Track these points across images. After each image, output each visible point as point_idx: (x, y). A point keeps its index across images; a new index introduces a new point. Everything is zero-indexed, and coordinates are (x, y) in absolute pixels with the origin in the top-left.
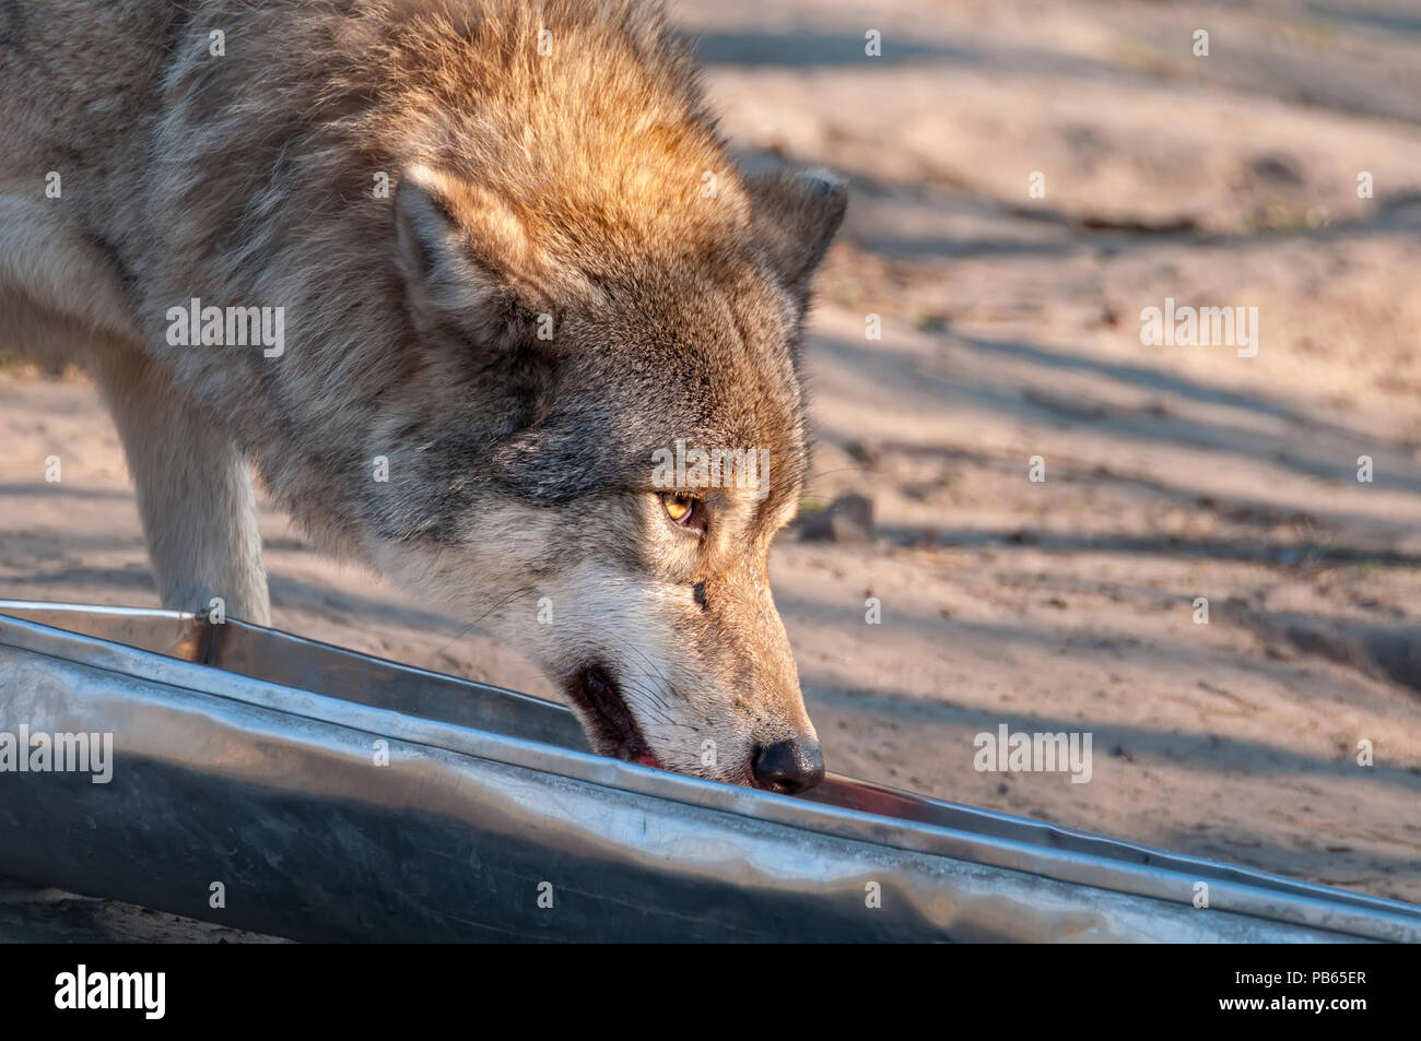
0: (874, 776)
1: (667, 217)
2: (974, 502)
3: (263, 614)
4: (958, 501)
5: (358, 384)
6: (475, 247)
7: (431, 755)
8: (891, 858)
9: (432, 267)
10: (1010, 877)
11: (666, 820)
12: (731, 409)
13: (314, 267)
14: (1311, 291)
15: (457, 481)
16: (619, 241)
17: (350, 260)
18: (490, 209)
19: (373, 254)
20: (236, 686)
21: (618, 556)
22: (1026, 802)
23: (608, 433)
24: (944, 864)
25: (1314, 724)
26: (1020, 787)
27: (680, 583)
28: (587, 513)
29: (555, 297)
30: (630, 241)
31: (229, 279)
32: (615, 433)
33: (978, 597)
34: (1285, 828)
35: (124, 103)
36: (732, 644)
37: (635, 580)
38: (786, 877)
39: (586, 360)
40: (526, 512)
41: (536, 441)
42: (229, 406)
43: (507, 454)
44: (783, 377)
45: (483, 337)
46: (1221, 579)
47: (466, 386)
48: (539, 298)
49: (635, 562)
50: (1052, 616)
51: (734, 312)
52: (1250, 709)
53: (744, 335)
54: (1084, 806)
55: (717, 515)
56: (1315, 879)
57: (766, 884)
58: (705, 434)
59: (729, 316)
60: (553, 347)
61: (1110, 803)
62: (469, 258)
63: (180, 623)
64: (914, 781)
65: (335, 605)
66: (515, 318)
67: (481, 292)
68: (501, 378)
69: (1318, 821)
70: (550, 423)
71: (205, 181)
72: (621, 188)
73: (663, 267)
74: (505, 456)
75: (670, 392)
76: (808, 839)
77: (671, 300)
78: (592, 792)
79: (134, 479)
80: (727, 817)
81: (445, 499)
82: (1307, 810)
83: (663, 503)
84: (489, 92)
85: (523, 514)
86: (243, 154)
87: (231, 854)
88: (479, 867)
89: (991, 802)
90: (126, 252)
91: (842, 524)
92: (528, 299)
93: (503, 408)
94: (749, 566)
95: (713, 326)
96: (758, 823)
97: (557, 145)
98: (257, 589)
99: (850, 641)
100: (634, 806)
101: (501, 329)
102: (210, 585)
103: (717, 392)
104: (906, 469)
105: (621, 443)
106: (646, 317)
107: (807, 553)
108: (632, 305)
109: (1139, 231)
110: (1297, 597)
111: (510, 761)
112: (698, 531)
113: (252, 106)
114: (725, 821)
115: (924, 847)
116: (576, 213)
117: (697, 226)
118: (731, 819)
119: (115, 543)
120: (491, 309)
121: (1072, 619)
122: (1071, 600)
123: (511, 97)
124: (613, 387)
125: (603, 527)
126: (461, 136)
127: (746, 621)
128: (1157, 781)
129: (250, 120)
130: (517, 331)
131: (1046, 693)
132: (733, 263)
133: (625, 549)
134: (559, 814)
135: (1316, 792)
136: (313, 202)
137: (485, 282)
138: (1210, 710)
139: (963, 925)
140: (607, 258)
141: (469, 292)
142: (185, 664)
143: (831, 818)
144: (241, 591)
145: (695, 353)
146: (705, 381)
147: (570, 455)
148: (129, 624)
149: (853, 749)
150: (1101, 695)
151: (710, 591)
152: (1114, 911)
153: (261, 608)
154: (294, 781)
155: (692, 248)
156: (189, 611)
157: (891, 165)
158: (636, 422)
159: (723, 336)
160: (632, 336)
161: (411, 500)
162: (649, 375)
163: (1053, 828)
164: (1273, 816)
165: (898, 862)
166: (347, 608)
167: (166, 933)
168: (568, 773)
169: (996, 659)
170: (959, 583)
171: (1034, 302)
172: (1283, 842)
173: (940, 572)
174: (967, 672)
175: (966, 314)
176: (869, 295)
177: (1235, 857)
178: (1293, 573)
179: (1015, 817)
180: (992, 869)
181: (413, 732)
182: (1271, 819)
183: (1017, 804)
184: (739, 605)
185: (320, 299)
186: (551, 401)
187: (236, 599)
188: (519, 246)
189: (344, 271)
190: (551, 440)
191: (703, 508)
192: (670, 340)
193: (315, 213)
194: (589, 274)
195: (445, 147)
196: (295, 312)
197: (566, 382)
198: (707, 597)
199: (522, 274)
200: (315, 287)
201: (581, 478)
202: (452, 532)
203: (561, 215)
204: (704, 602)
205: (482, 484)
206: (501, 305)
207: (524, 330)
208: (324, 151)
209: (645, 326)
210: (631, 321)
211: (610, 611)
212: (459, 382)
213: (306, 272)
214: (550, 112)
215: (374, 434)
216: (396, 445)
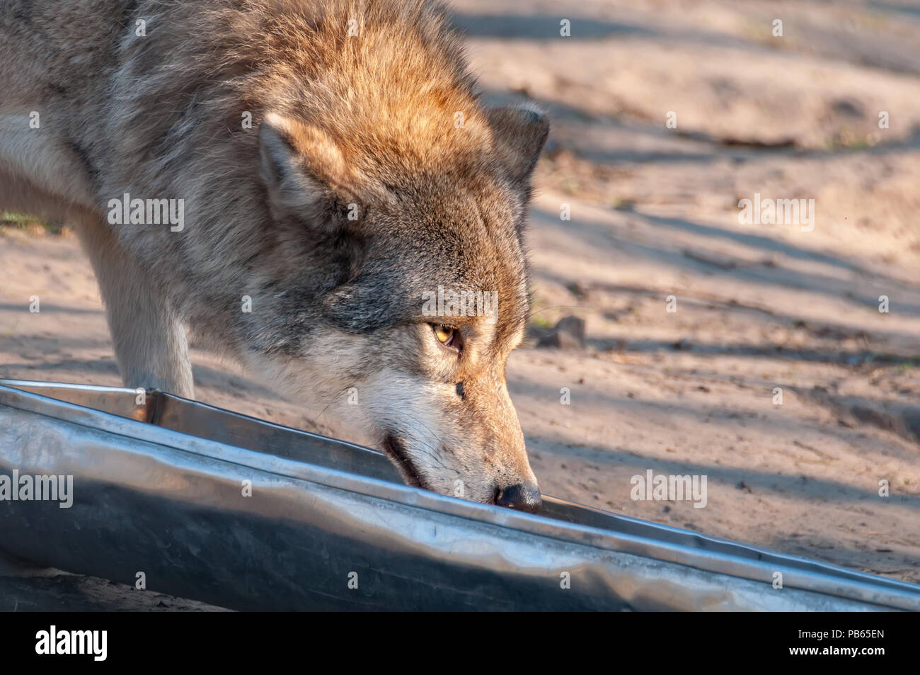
0: (584, 500)
1: (438, 148)
2: (650, 322)
3: (189, 391)
4: (639, 321)
5: (236, 251)
6: (309, 166)
7: (298, 484)
8: (595, 554)
9: (282, 179)
10: (672, 568)
11: (449, 528)
12: (478, 271)
13: (211, 173)
14: (869, 187)
15: (301, 316)
16: (406, 164)
17: (232, 171)
18: (320, 141)
19: (246, 167)
20: (171, 438)
21: (407, 366)
22: (682, 518)
23: (398, 286)
24: (629, 559)
25: (868, 469)
26: (678, 509)
27: (447, 382)
28: (386, 337)
29: (362, 198)
30: (413, 164)
31: (157, 176)
32: (403, 286)
33: (651, 383)
34: (850, 536)
35: (93, 59)
36: (481, 421)
37: (418, 381)
38: (526, 566)
39: (384, 240)
40: (345, 337)
41: (351, 291)
42: (154, 258)
43: (333, 300)
44: (513, 250)
45: (316, 224)
46: (808, 374)
47: (306, 256)
48: (352, 198)
49: (417, 370)
50: (700, 397)
51: (480, 209)
52: (827, 459)
53: (486, 223)
54: (720, 521)
55: (468, 340)
56: (869, 570)
57: (513, 570)
58: (461, 287)
59: (477, 212)
60: (362, 230)
61: (736, 519)
62: (305, 173)
63: (135, 397)
64: (609, 503)
65: (235, 386)
66: (336, 211)
67: (313, 195)
68: (329, 251)
69: (870, 532)
70: (359, 280)
71: (144, 112)
72: (409, 128)
73: (434, 180)
74: (331, 300)
75: (437, 260)
76: (540, 542)
77: (439, 202)
78: (401, 509)
79: (105, 303)
80: (487, 527)
81: (293, 327)
82: (863, 525)
83: (434, 330)
84: (327, 66)
85: (343, 339)
86: (167, 97)
87: (167, 547)
88: (328, 557)
89: (659, 518)
90: (92, 155)
91: (564, 336)
92: (344, 199)
93: (331, 270)
94: (491, 371)
95: (467, 218)
96: (508, 531)
97: (369, 101)
98: (186, 374)
99: (569, 412)
100: (428, 519)
101: (327, 219)
102: (155, 372)
103: (468, 260)
104: (606, 300)
105: (406, 292)
106: (422, 213)
107: (543, 355)
108: (413, 205)
109: (759, 147)
110: (858, 386)
111: (349, 488)
112: (457, 351)
113: (175, 66)
114: (487, 529)
115: (616, 547)
116: (379, 144)
117: (457, 154)
118: (491, 528)
119: (94, 344)
120: (319, 207)
121: (712, 399)
122: (712, 387)
123: (341, 69)
124: (401, 256)
125: (396, 346)
126: (307, 94)
127: (490, 407)
128: (767, 505)
129: (174, 75)
130: (338, 220)
131: (696, 447)
132: (480, 176)
133: (410, 361)
134: (380, 523)
135: (869, 513)
136: (213, 130)
137: (316, 189)
138: (802, 459)
139: (641, 599)
140: (398, 175)
141: (306, 194)
142: (138, 424)
143: (555, 528)
144: (175, 376)
145: (454, 235)
146: (460, 254)
147: (372, 300)
148: (103, 397)
149: (570, 482)
150: (731, 449)
151: (466, 387)
152: (740, 592)
153: (188, 387)
154: (207, 499)
155: (453, 168)
157: (598, 103)
158: (416, 279)
159: (473, 225)
160: (412, 225)
161: (272, 326)
162: (424, 249)
163: (700, 536)
164: (841, 529)
165: (599, 557)
166: (243, 387)
167: (125, 598)
168: (386, 497)
169: (663, 425)
170: (640, 374)
171: (690, 192)
172: (848, 546)
173: (627, 367)
174: (645, 433)
175: (646, 200)
176: (583, 187)
177: (817, 555)
178: (856, 371)
179: (676, 528)
180: (660, 562)
181: (286, 469)
182: (840, 530)
183: (677, 520)
184: (486, 396)
185: (213, 195)
186: (361, 265)
187: (172, 381)
188: (338, 165)
189: (229, 177)
190: (361, 291)
191: (460, 335)
192: (438, 227)
193: (213, 138)
194: (386, 184)
195: (296, 99)
196: (196, 202)
197: (370, 254)
198: (465, 391)
199: (340, 183)
200: (210, 187)
201: (381, 315)
202: (298, 348)
203: (369, 145)
204: (463, 394)
205: (317, 319)
206: (327, 203)
207: (342, 219)
208: (222, 98)
209: (422, 218)
210: (413, 215)
211: (403, 399)
212: (302, 254)
213: (204, 177)
214: (365, 79)
215: (247, 286)
216: (262, 293)
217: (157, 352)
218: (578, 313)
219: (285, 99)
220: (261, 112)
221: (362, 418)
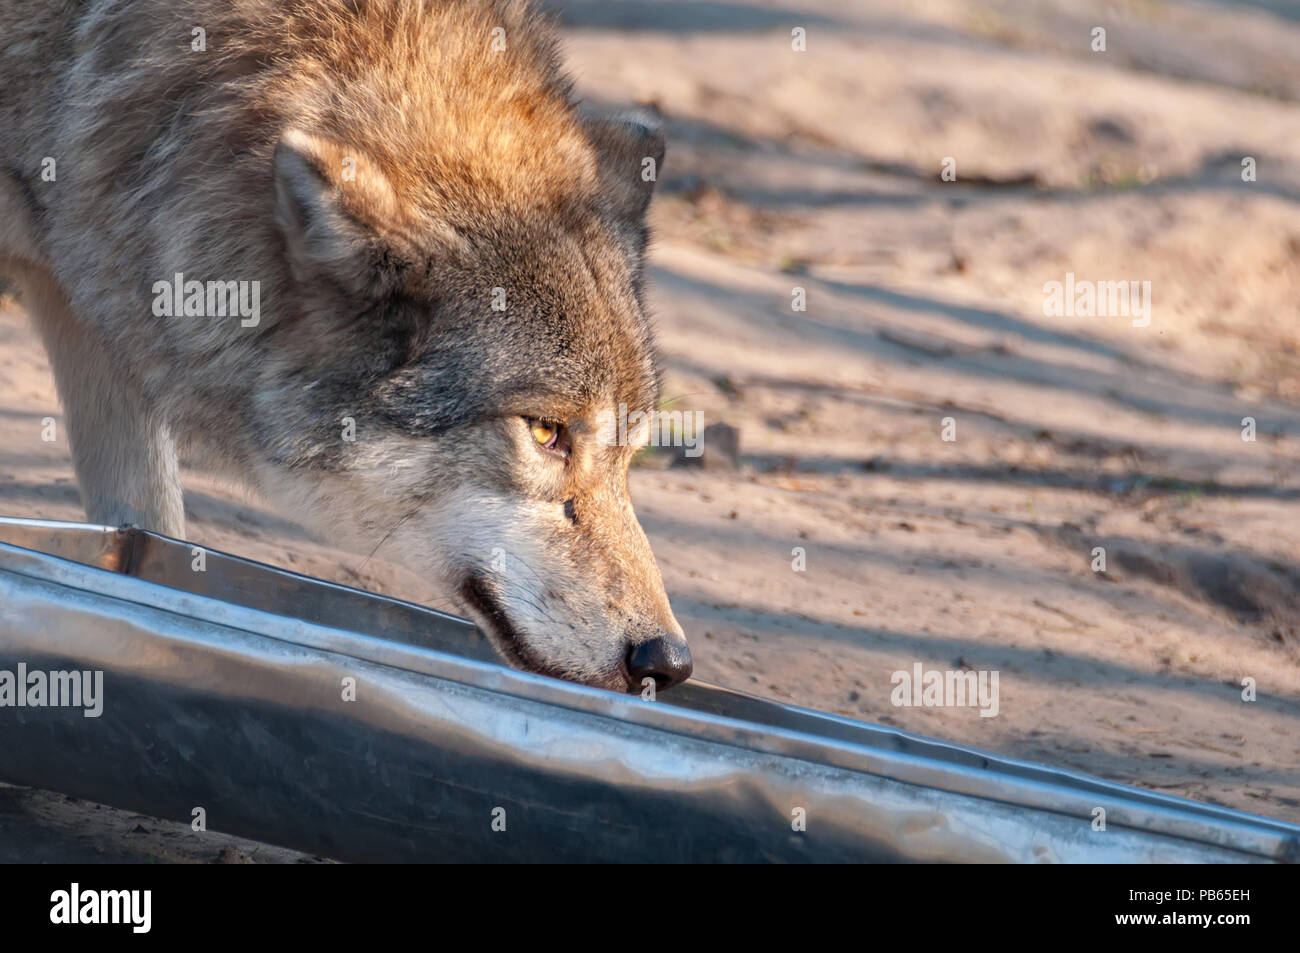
0: (738, 683)
1: (524, 174)
2: (831, 432)
3: (179, 528)
4: (816, 430)
6: (347, 204)
7: (333, 660)
8: (752, 760)
9: (308, 223)
10: (860, 779)
11: (546, 723)
12: (588, 340)
13: (204, 213)
14: (1141, 242)
15: (342, 414)
16: (482, 196)
17: (236, 210)
18: (361, 169)
19: (255, 205)
20: (155, 595)
21: (494, 479)
22: (876, 709)
23: (478, 366)
24: (800, 766)
25: (1139, 640)
26: (870, 695)
27: (551, 500)
28: (463, 439)
29: (425, 246)
30: (491, 196)
31: (127, 216)
32: (484, 366)
33: (832, 518)
34: (1113, 735)
35: (39, 50)
36: (602, 553)
37: (510, 500)
38: (655, 776)
39: (455, 303)
40: (405, 442)
41: (412, 377)
43: (386, 389)
44: (632, 313)
45: (357, 286)
46: (1054, 506)
47: (345, 332)
48: (408, 246)
49: (507, 484)
50: (902, 538)
51: (586, 257)
52: (1081, 626)
53: (596, 276)
54: (927, 712)
55: (579, 439)
56: (1138, 782)
57: (636, 783)
58: (565, 364)
59: (581, 258)
60: (424, 291)
62: (342, 213)
63: (104, 536)
64: (773, 687)
65: (245, 521)
66: (387, 267)
67: (353, 245)
68: (377, 323)
69: (1141, 729)
70: (422, 360)
71: (109, 125)
72: (486, 147)
73: (520, 218)
74: (384, 392)
75: (531, 328)
76: (675, 742)
77: (529, 246)
78: (478, 695)
79: (63, 403)
80: (600, 721)
81: (330, 430)
82: (1132, 718)
83: (530, 427)
84: (371, 61)
85: (403, 444)
86: (143, 103)
87: (148, 748)
88: (375, 763)
89: (843, 708)
91: (709, 451)
92: (398, 248)
93: (381, 349)
94: (612, 484)
95: (567, 267)
96: (630, 726)
97: (431, 110)
98: (173, 505)
99: (716, 559)
100: (517, 709)
101: (375, 279)
102: (131, 501)
103: (573, 326)
104: (769, 401)
105: (490, 374)
106: (507, 262)
108: (494, 253)
109: (982, 185)
110: (1125, 523)
111: (404, 666)
112: (563, 455)
113: (155, 60)
114: (600, 724)
115: (782, 749)
116: (445, 170)
117: (549, 182)
118: (604, 722)
119: (44, 461)
120: (363, 261)
121: (919, 541)
122: (918, 523)
123: (391, 66)
124: (481, 324)
125: (477, 451)
126: (343, 99)
127: (613, 533)
129: (153, 73)
130: (390, 278)
131: (895, 609)
133: (498, 471)
134: (449, 716)
135: (1140, 703)
136: (208, 152)
137: (357, 235)
138: (1045, 626)
140: (471, 212)
141: (343, 244)
142: (107, 574)
143: (696, 722)
144: (159, 507)
145: (552, 292)
146: (562, 317)
147: (442, 388)
148: (57, 536)
149: (717, 658)
150: (945, 611)
151: (578, 506)
152: (955, 812)
153: (176, 523)
154: (203, 681)
155: (545, 200)
156: (113, 526)
157: (759, 122)
158: (503, 355)
159: (577, 276)
160: (495, 280)
161: (299, 429)
162: (512, 313)
163: (900, 734)
164: (1101, 724)
165: (758, 764)
166: (256, 523)
167: (88, 820)
168: (458, 679)
169: (850, 577)
170: (817, 506)
171: (889, 248)
172: (1110, 748)
173: (799, 496)
174: (823, 589)
175: (825, 259)
176: (737, 241)
177: (1066, 762)
178: (1122, 501)
179: (865, 723)
180: (844, 772)
181: (316, 638)
182: (1099, 727)
183: (868, 711)
184: (606, 518)
185: (208, 243)
186: (425, 340)
187: (154, 514)
188: (388, 202)
189: (232, 219)
190: (425, 375)
191: (566, 433)
192: (530, 282)
193: (206, 164)
194: (455, 226)
195: (328, 108)
196: (184, 253)
197: (437, 321)
198: (576, 512)
199: (391, 227)
200: (204, 232)
201: (455, 409)
202: (338, 460)
203: (431, 171)
204: (574, 517)
205: (364, 417)
206: (373, 256)
207: (397, 278)
208: (220, 108)
209: (507, 270)
210: (495, 266)
211: (489, 527)
212: (338, 329)
213: (195, 218)
214: (424, 83)
215: (262, 376)
216: (282, 385)
217: (135, 473)
218: (730, 418)
219: (310, 108)
220: (277, 125)
221: (427, 555)
